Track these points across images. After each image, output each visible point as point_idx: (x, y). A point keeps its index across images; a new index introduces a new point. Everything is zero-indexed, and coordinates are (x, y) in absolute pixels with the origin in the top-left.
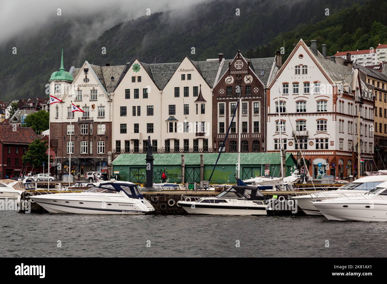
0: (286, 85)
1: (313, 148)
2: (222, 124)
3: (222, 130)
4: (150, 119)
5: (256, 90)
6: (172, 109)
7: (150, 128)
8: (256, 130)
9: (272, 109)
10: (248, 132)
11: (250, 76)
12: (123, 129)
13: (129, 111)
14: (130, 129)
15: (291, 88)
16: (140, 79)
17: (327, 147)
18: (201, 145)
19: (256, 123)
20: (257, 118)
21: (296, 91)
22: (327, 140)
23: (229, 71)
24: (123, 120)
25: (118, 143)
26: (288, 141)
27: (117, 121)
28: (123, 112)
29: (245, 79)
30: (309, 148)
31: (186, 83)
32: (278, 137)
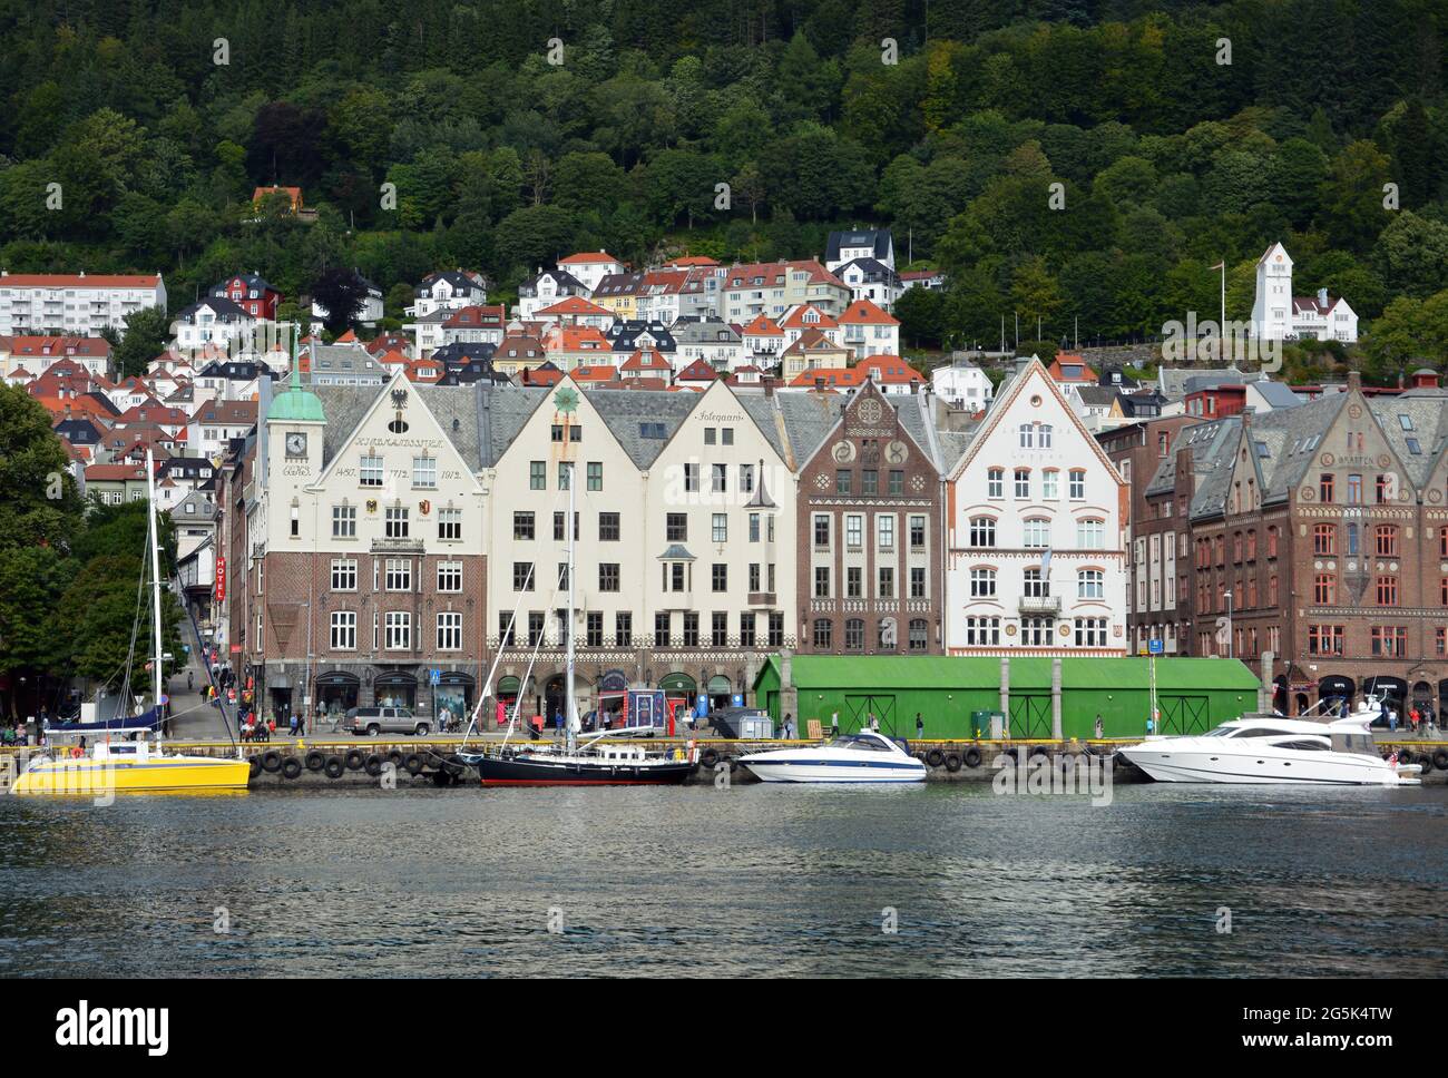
0: (995, 473)
1: (1071, 641)
2: (822, 573)
3: (822, 590)
4: (610, 552)
5: (918, 483)
6: (677, 525)
7: (609, 577)
8: (918, 590)
9: (961, 536)
10: (896, 595)
11: (901, 445)
12: (523, 575)
13: (544, 526)
14: (546, 577)
15: (1008, 481)
16: (576, 434)
17: (1103, 642)
18: (762, 628)
19: (918, 574)
20: (920, 560)
21: (1022, 491)
22: (1103, 623)
23: (844, 426)
24: (524, 550)
25: (505, 618)
26: (1003, 624)
27: (504, 552)
28: (524, 526)
29: (888, 453)
30: (1058, 641)
31: (719, 452)
32: (979, 611)
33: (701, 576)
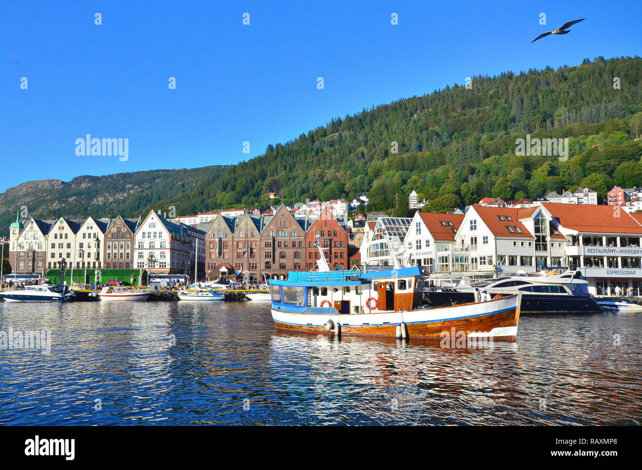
0: (143, 233)
1: (158, 267)
2: (109, 254)
3: (109, 257)
4: (69, 251)
5: (128, 236)
6: (81, 245)
7: (68, 255)
8: (128, 257)
9: (136, 246)
10: (123, 258)
11: (125, 228)
12: (53, 255)
13: (57, 246)
14: (57, 255)
15: (147, 235)
16: (63, 228)
17: (165, 267)
18: (97, 265)
19: (128, 254)
20: (128, 251)
21: (149, 237)
22: (165, 263)
23: (114, 225)
24: (53, 251)
25: (50, 263)
26: (145, 264)
27: (50, 251)
28: (53, 246)
29: (122, 230)
30: (156, 267)
31: (89, 231)
32: (140, 261)
33: (86, 255)
